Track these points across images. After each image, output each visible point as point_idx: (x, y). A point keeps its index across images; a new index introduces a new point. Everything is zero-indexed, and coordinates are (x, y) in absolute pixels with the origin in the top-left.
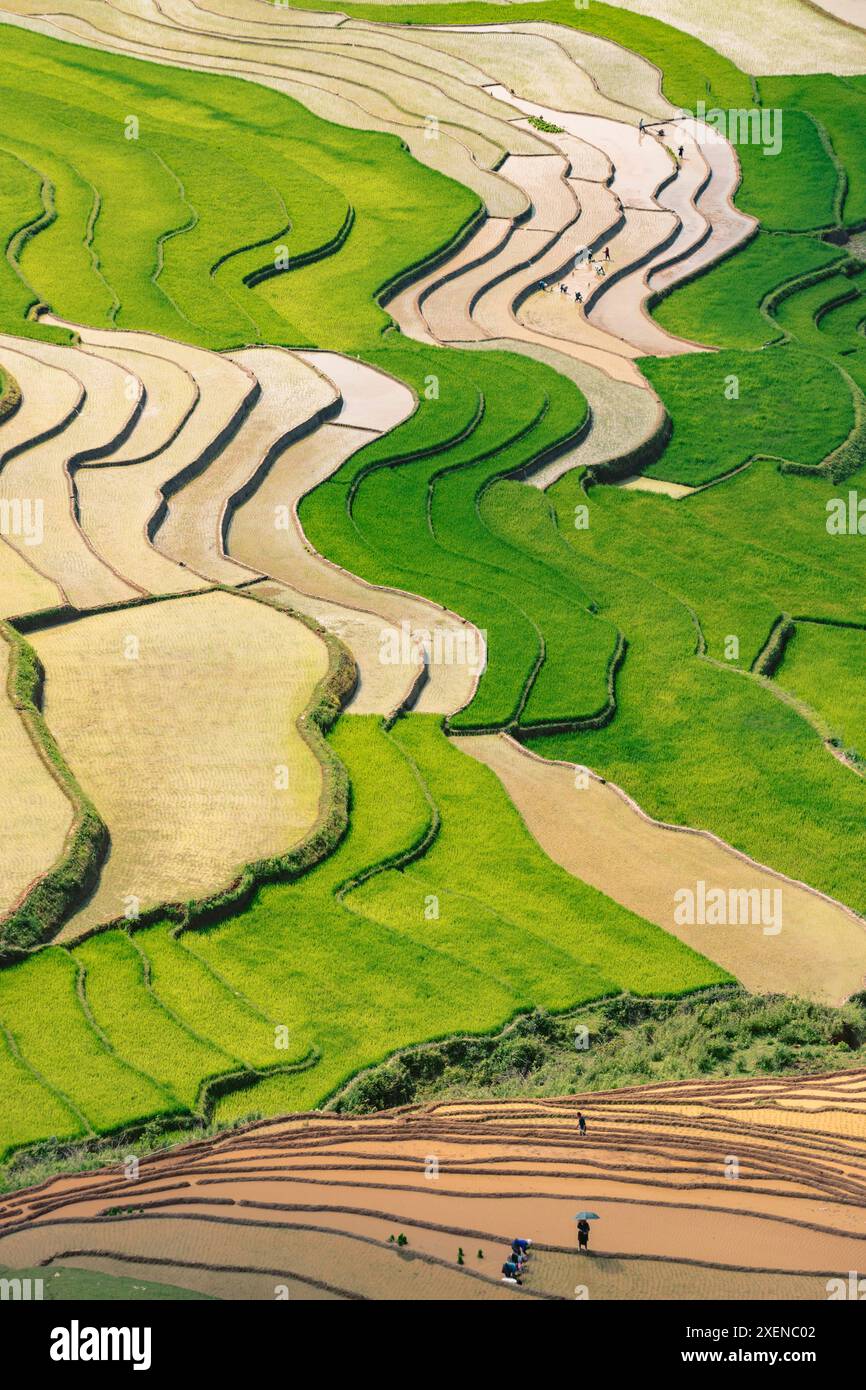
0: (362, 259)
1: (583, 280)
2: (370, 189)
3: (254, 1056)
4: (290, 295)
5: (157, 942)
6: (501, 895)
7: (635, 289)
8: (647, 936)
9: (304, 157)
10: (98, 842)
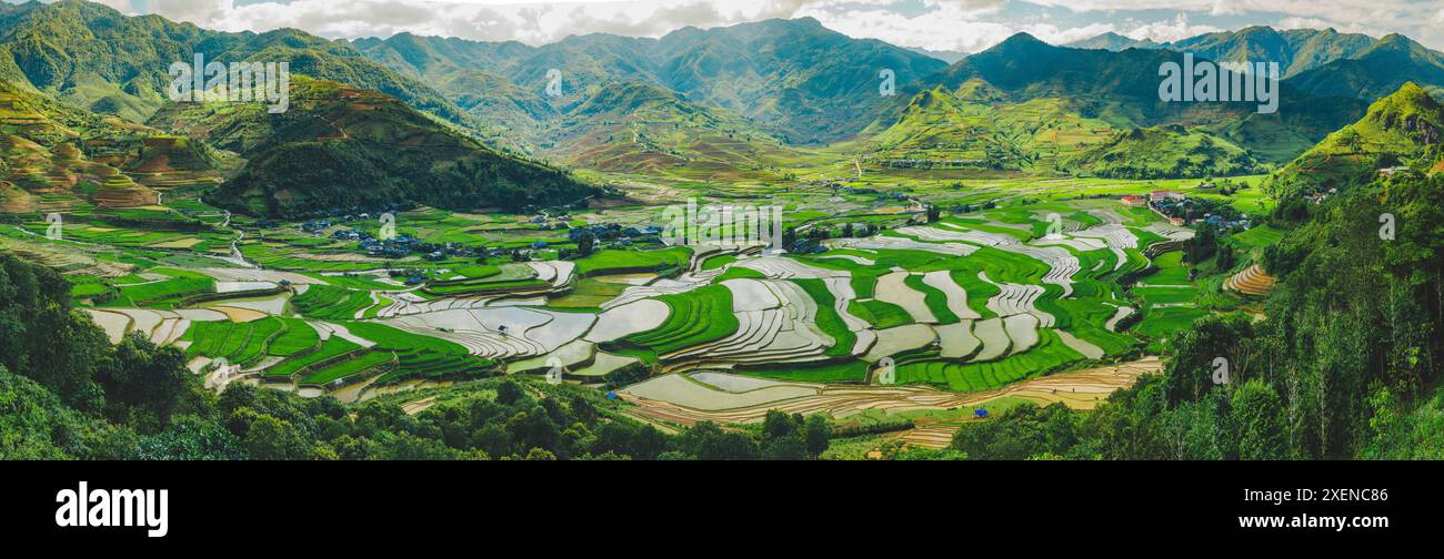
0: (1038, 274)
1: (1063, 275)
2: (1039, 266)
3: (1032, 369)
4: (1030, 278)
5: (1020, 356)
6: (1059, 348)
7: (1068, 276)
8: (1075, 352)
9: (1032, 263)
10: (1012, 343)
